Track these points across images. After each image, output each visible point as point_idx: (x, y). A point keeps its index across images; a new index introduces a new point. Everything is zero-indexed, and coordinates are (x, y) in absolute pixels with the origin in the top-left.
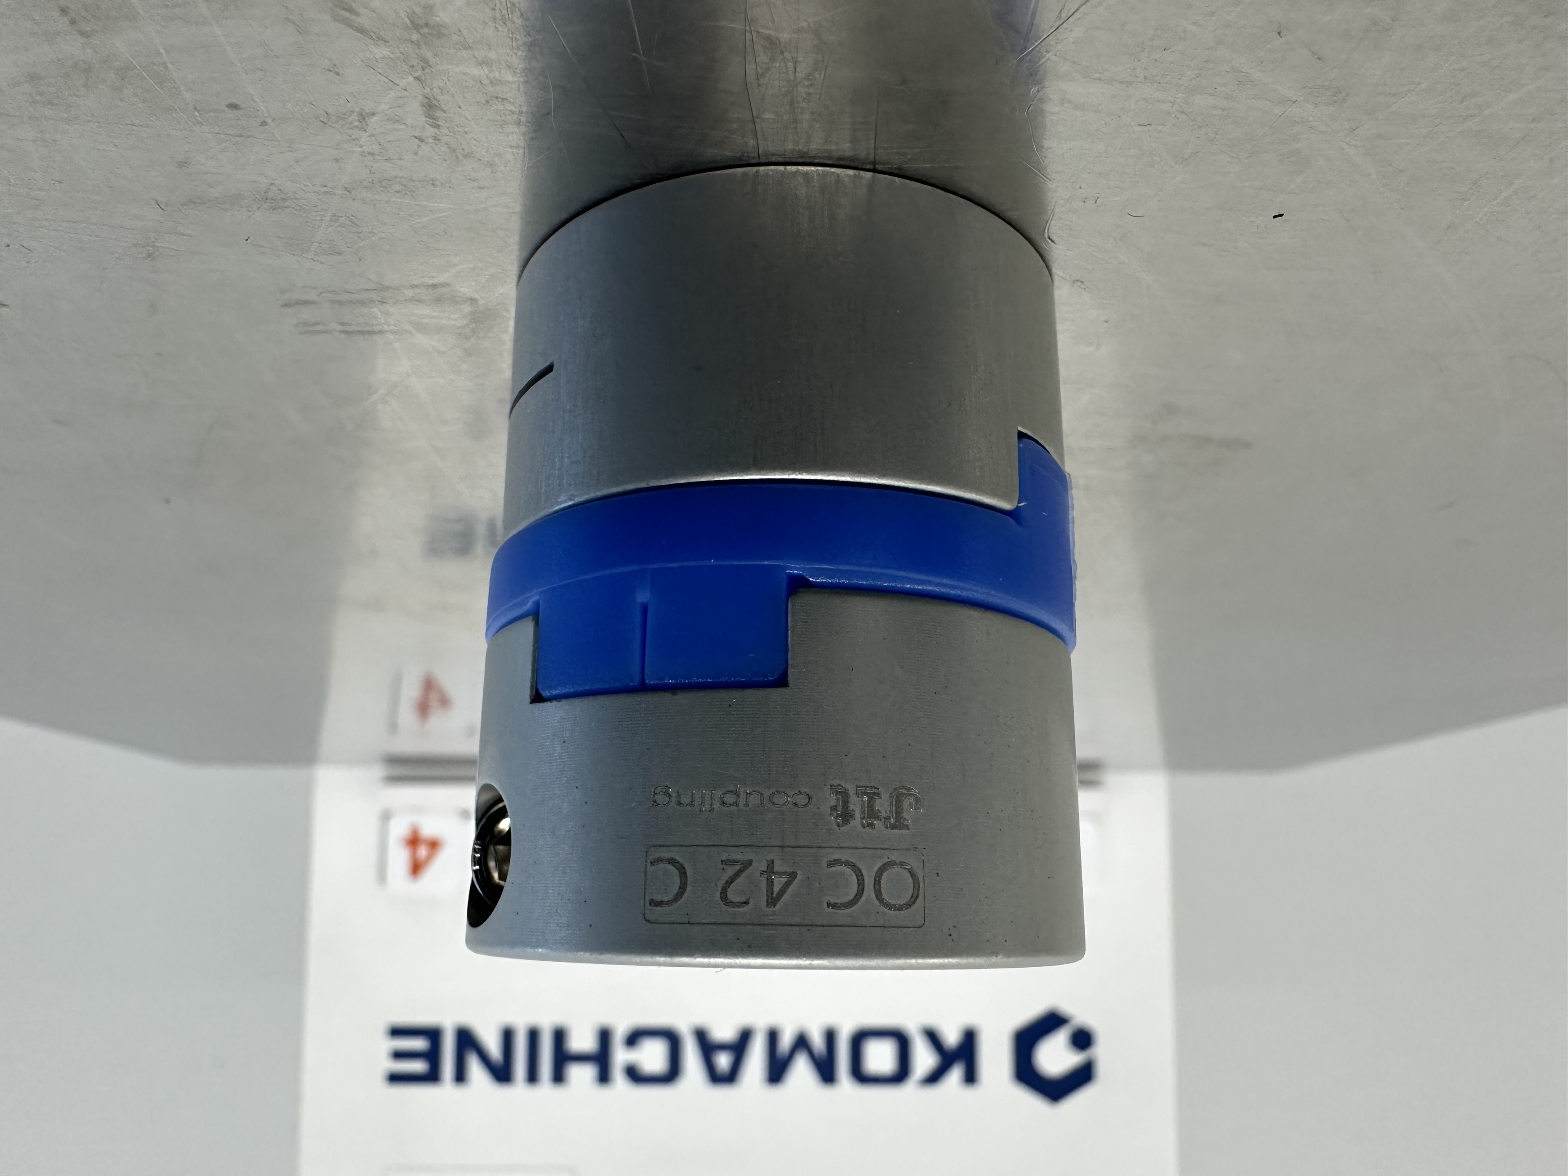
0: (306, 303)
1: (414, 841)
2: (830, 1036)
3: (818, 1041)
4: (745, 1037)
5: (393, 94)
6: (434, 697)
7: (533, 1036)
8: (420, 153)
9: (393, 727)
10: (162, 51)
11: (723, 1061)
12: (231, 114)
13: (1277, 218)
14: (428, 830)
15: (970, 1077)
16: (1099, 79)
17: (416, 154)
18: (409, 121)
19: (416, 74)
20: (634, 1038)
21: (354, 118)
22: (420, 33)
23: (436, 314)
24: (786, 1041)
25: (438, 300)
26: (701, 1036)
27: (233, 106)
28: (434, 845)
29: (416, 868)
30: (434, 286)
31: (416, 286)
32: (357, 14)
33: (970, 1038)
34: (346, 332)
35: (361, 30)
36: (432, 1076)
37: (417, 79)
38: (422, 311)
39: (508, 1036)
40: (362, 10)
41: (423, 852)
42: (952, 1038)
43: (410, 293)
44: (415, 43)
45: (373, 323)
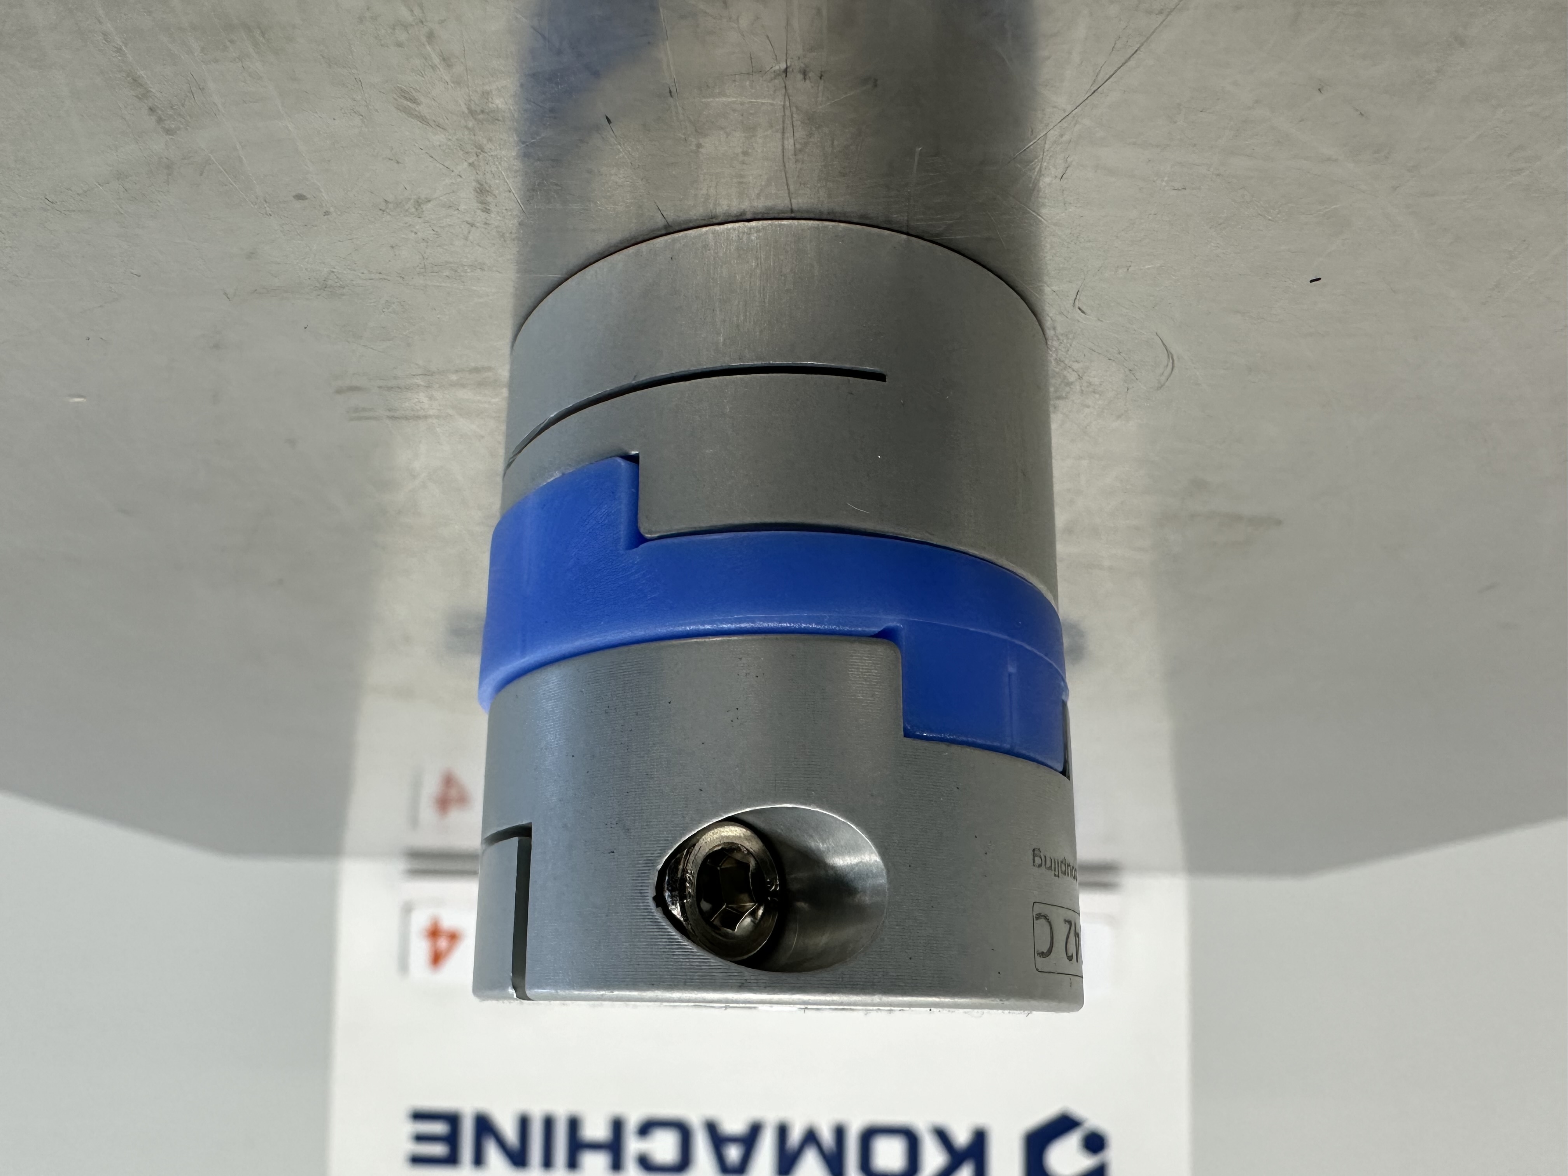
0: (357, 389)
1: (434, 933)
2: (840, 1133)
3: (827, 1137)
4: (755, 1130)
5: (447, 180)
6: (453, 793)
7: (549, 1124)
8: (471, 238)
9: (414, 821)
10: (238, 147)
11: (733, 1153)
12: (298, 205)
13: (1313, 283)
14: (447, 924)
16: (1134, 144)
17: (466, 239)
18: (462, 207)
19: (471, 161)
20: (646, 1128)
21: (410, 206)
22: (475, 119)
23: (476, 398)
24: (795, 1136)
25: (481, 384)
26: (712, 1128)
27: (300, 197)
28: (454, 937)
29: (437, 959)
30: (477, 370)
31: (461, 371)
32: (418, 103)
33: (980, 1139)
34: (393, 417)
35: (422, 119)
36: (452, 1159)
37: (471, 165)
38: (464, 394)
39: (524, 1123)
40: (422, 99)
41: (443, 943)
42: (962, 1137)
43: (454, 377)
44: (471, 130)
45: (418, 408)
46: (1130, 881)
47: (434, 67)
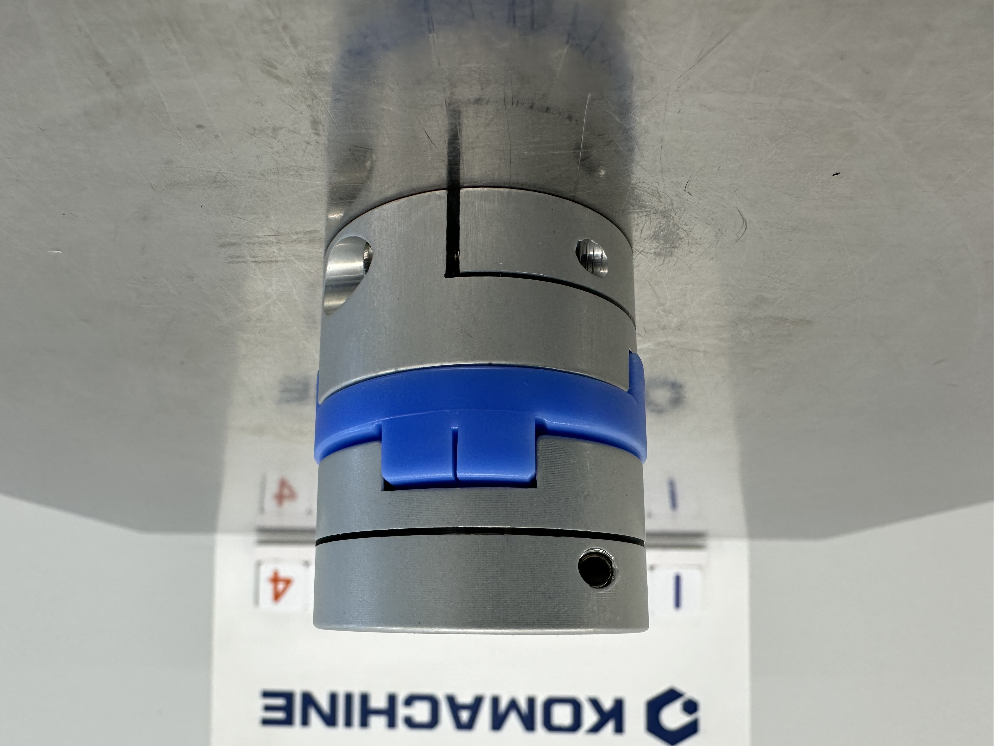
0: (234, 244)
1: (275, 579)
2: (531, 702)
3: (523, 705)
4: (478, 701)
5: (293, 116)
6: (286, 491)
7: (349, 698)
8: (307, 151)
9: (262, 510)
10: (162, 95)
11: (465, 716)
12: (199, 131)
13: (835, 176)
14: (283, 574)
15: (619, 729)
16: (725, 91)
17: (305, 152)
18: (302, 132)
19: (308, 104)
20: (410, 701)
21: (269, 132)
22: (312, 78)
23: (308, 250)
24: (503, 705)
25: (311, 241)
26: (451, 700)
27: (200, 127)
28: (288, 582)
29: (277, 596)
30: (310, 232)
31: (299, 233)
32: (276, 68)
33: (619, 704)
34: (255, 262)
35: (277, 77)
36: (288, 721)
37: (309, 106)
38: (300, 247)
39: (333, 698)
40: (278, 65)
41: (281, 586)
42: (607, 704)
43: (295, 237)
44: (310, 85)
45: (271, 256)
46: (712, 543)
47: (286, 47)
